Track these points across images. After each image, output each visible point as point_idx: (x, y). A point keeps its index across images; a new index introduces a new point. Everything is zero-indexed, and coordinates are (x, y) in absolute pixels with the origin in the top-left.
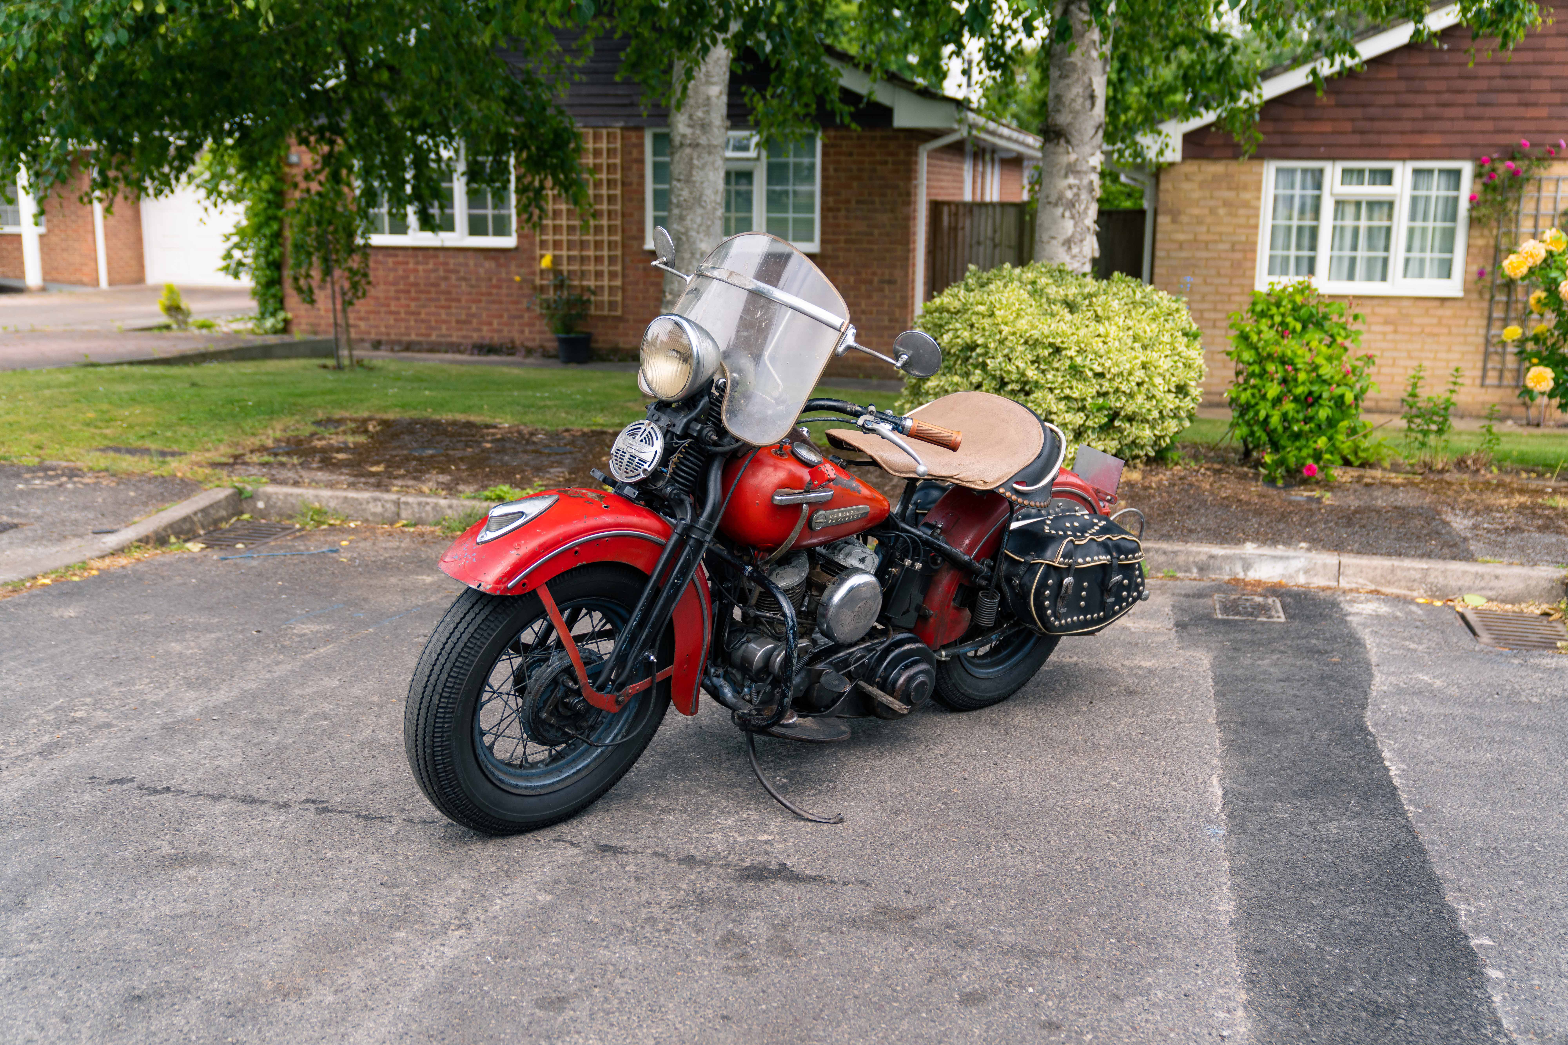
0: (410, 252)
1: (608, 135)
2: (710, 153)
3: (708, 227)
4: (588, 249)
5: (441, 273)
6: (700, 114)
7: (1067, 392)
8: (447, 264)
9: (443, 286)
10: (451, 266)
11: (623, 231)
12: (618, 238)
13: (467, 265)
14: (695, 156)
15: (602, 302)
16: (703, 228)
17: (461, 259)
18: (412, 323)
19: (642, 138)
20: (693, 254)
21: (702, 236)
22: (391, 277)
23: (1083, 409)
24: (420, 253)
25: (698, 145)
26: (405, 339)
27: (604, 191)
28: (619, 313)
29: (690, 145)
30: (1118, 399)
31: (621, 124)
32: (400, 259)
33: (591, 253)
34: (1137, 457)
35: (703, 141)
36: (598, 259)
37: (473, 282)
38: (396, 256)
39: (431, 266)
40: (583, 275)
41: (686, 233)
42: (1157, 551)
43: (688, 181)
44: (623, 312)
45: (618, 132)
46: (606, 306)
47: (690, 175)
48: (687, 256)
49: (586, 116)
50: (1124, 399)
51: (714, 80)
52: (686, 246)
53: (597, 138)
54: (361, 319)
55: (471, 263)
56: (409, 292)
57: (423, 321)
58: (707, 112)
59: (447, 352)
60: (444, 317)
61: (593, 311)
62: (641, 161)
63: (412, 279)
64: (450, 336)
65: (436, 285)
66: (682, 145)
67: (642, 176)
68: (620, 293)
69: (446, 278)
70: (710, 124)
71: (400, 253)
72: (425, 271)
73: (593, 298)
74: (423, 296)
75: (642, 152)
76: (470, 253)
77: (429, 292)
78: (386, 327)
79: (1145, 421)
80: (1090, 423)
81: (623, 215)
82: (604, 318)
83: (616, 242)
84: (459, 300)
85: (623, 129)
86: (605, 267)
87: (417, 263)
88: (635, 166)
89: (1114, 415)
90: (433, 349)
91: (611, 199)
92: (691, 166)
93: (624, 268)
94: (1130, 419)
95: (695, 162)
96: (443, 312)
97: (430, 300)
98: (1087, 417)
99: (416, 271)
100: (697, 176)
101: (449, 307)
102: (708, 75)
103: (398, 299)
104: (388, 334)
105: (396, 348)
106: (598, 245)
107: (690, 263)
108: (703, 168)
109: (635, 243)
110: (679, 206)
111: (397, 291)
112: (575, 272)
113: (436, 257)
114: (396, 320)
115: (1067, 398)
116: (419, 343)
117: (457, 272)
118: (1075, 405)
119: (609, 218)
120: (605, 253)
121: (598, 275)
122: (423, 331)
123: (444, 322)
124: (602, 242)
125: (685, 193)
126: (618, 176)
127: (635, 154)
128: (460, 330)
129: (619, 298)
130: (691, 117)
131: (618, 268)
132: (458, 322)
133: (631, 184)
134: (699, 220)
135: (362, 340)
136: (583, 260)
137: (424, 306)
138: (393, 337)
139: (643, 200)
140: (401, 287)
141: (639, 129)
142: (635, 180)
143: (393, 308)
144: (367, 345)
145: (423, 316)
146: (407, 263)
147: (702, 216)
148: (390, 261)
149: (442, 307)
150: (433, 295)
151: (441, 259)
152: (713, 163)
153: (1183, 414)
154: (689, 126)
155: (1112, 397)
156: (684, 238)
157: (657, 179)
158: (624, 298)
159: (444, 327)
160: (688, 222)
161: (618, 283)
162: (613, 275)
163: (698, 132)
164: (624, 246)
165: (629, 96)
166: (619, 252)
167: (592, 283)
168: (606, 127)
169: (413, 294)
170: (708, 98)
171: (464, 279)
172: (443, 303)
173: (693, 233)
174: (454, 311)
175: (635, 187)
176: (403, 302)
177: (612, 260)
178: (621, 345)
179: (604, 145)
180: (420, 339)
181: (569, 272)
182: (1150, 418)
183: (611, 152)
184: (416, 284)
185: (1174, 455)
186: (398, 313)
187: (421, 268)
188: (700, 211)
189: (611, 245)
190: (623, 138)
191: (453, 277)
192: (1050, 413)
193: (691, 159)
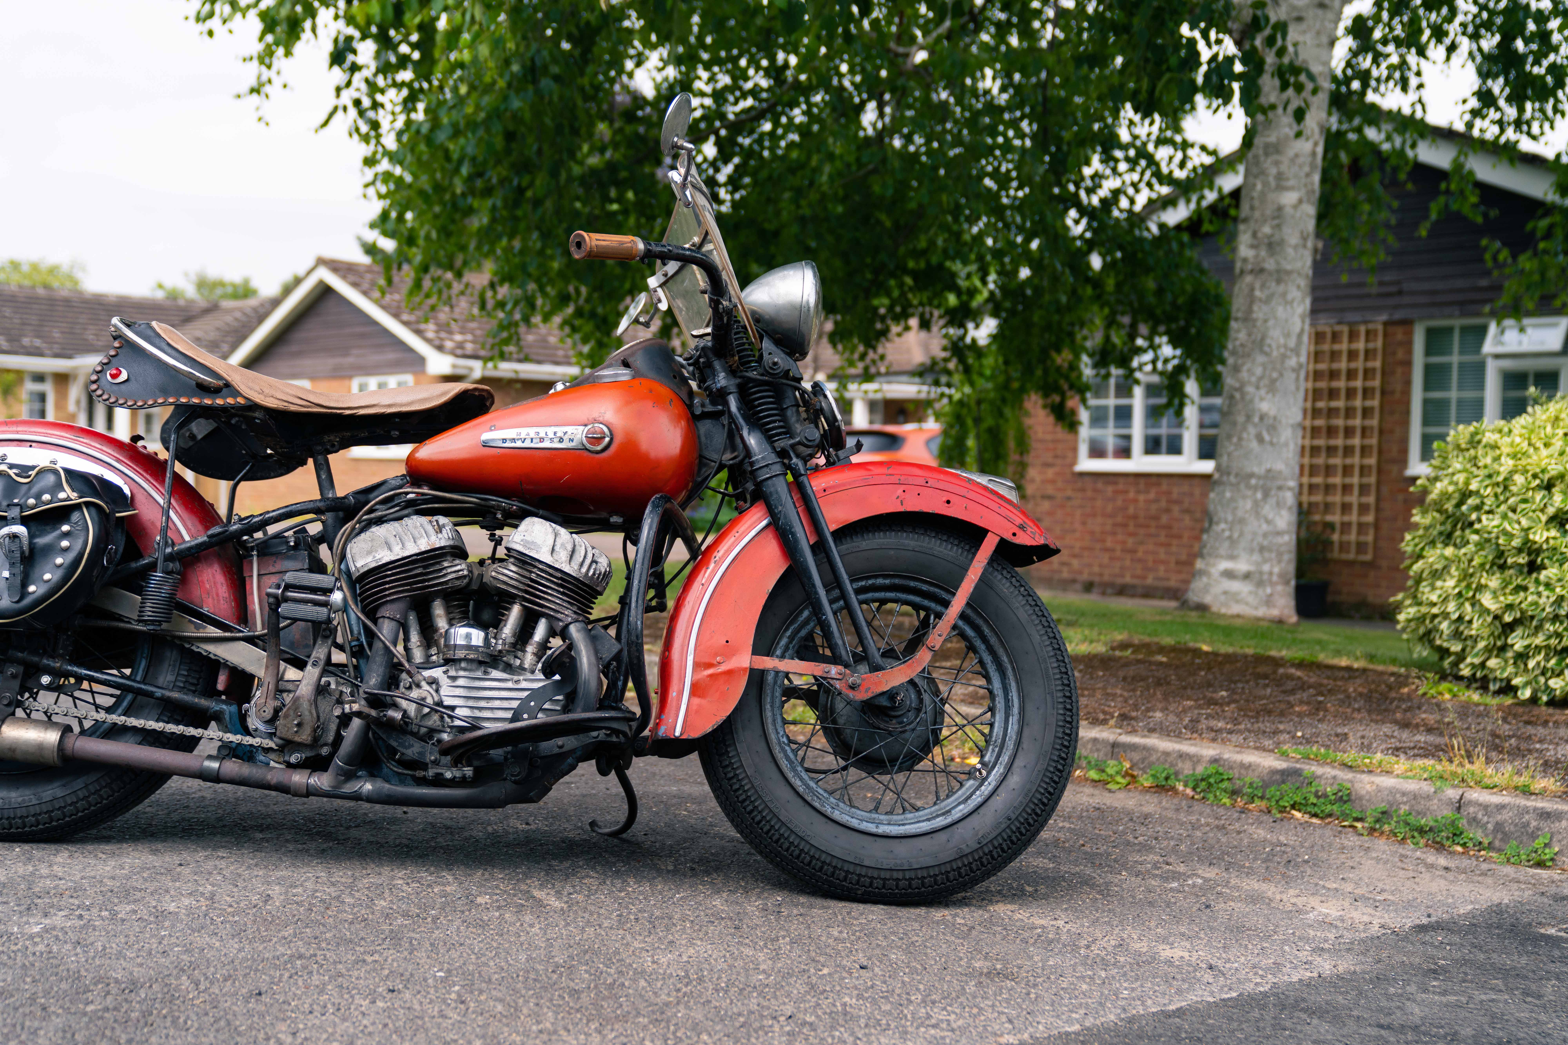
0: (1131, 479)
1: (1368, 333)
2: (1279, 281)
3: (1273, 381)
4: (1335, 476)
5: (1163, 504)
6: (1267, 230)
8: (1169, 493)
9: (1164, 519)
10: (1175, 496)
11: (1380, 452)
12: (1372, 461)
13: (1191, 495)
14: (1257, 285)
15: (1349, 543)
16: (1266, 381)
17: (1185, 487)
18: (1128, 563)
19: (1410, 334)
20: (1249, 418)
21: (1263, 392)
22: (1109, 508)
24: (1142, 481)
25: (1262, 270)
26: (1119, 581)
27: (1358, 403)
28: (1368, 557)
29: (1252, 271)
31: (1384, 317)
32: (1121, 487)
33: (1337, 480)
35: (1270, 264)
36: (1346, 489)
37: (1198, 515)
38: (1116, 483)
39: (1152, 496)
40: (1328, 507)
41: (1240, 389)
43: (1248, 319)
44: (1375, 556)
45: (1380, 328)
46: (1353, 548)
47: (1250, 311)
48: (1241, 419)
49: (1342, 310)
51: (1291, 183)
52: (1240, 406)
53: (1353, 336)
54: (1075, 556)
55: (1197, 492)
56: (1125, 525)
57: (1140, 560)
58: (1278, 226)
59: (1162, 598)
60: (1162, 556)
61: (1336, 554)
62: (1408, 364)
63: (1131, 511)
64: (1168, 579)
65: (1156, 518)
66: (1242, 272)
67: (1408, 383)
68: (1371, 532)
69: (1168, 510)
70: (1282, 243)
71: (1121, 480)
72: (1146, 501)
73: (1336, 537)
74: (1142, 531)
75: (1409, 352)
76: (1196, 481)
77: (1148, 526)
78: (1100, 566)
81: (1381, 432)
82: (1350, 564)
83: (1370, 467)
84: (1180, 537)
85: (1386, 324)
86: (1353, 499)
87: (1138, 492)
88: (1399, 370)
90: (1148, 594)
91: (1367, 412)
92: (1251, 299)
93: (1378, 500)
95: (1258, 293)
96: (1162, 550)
97: (1150, 535)
99: (1135, 501)
100: (1259, 312)
101: (1169, 545)
102: (1280, 177)
103: (1114, 534)
104: (1101, 575)
105: (1109, 591)
106: (1347, 470)
107: (1244, 429)
108: (1268, 301)
109: (1395, 469)
110: (1234, 353)
111: (1115, 525)
112: (1317, 504)
113: (1159, 484)
114: (1111, 559)
116: (1134, 587)
117: (1178, 502)
119: (1364, 435)
120: (1355, 480)
121: (1346, 508)
122: (1139, 572)
123: (1162, 562)
124: (1352, 466)
125: (1242, 336)
126: (1376, 383)
127: (1400, 354)
128: (1180, 572)
129: (1370, 538)
130: (1254, 235)
131: (1371, 499)
132: (1178, 563)
133: (1393, 392)
134: (1259, 371)
135: (1074, 581)
136: (1328, 489)
137: (1141, 543)
138: (1106, 578)
139: (1407, 412)
140: (1119, 519)
141: (1407, 323)
142: (1398, 387)
143: (1109, 544)
144: (1078, 586)
145: (1140, 554)
146: (1126, 492)
147: (1264, 365)
148: (1110, 489)
149: (1162, 544)
150: (1153, 531)
151: (1164, 487)
152: (1284, 295)
154: (1252, 246)
156: (1237, 395)
157: (1428, 386)
158: (1376, 539)
159: (1162, 568)
160: (1244, 375)
161: (1370, 518)
162: (1363, 509)
163: (1263, 253)
164: (1379, 471)
165: (1398, 283)
166: (1372, 480)
167: (1335, 518)
168: (1365, 322)
169: (1131, 528)
170: (1280, 209)
171: (1187, 511)
172: (1162, 539)
173: (1250, 389)
174: (1174, 549)
175: (1397, 395)
176: (1120, 537)
177: (1364, 489)
178: (1371, 599)
179: (1360, 345)
180: (1135, 581)
181: (1310, 504)
183: (1369, 354)
184: (1135, 517)
186: (1113, 550)
187: (1142, 497)
188: (1260, 359)
189: (1364, 470)
190: (1385, 335)
191: (1176, 509)
193: (1252, 289)
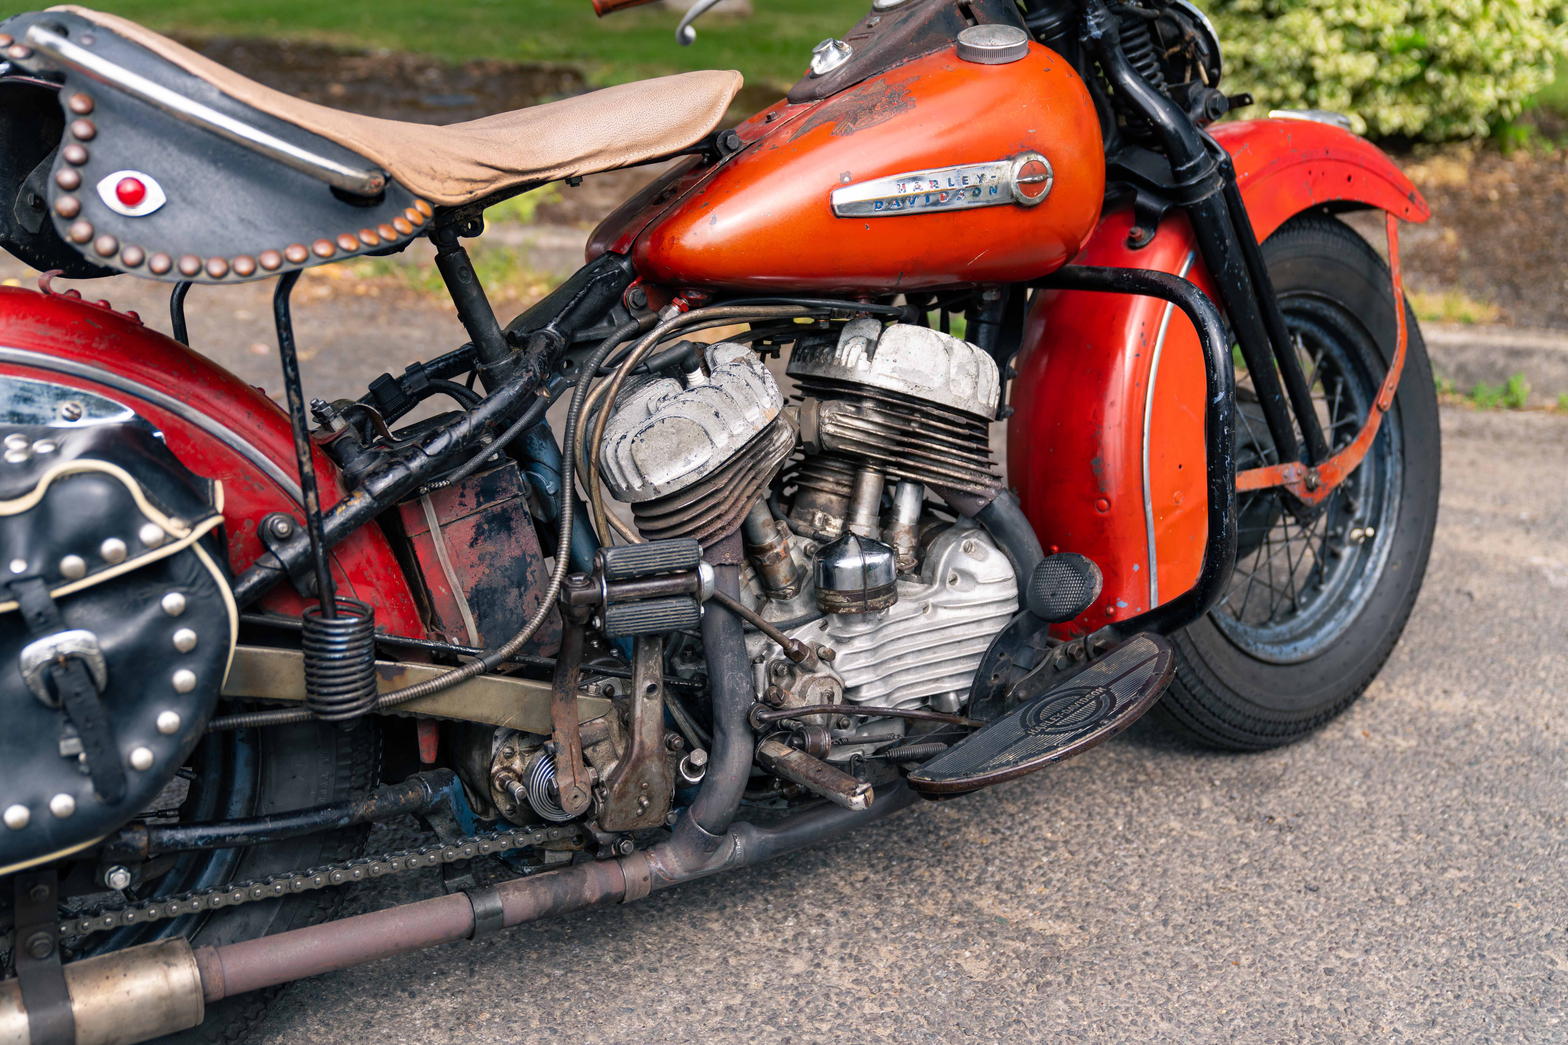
7: (1349, 14)
23: (1373, 47)
30: (1445, 30)
34: (1459, 138)
42: (1549, 355)
50: (1455, 29)
79: (1487, 70)
80: (1385, 75)
89: (1431, 59)
94: (1459, 68)
98: (1380, 61)
115: (1349, 26)
118: (1358, 39)
153: (1548, 57)
155: (1432, 25)
182: (1497, 66)
185: (1523, 133)
192: (1311, 53)
